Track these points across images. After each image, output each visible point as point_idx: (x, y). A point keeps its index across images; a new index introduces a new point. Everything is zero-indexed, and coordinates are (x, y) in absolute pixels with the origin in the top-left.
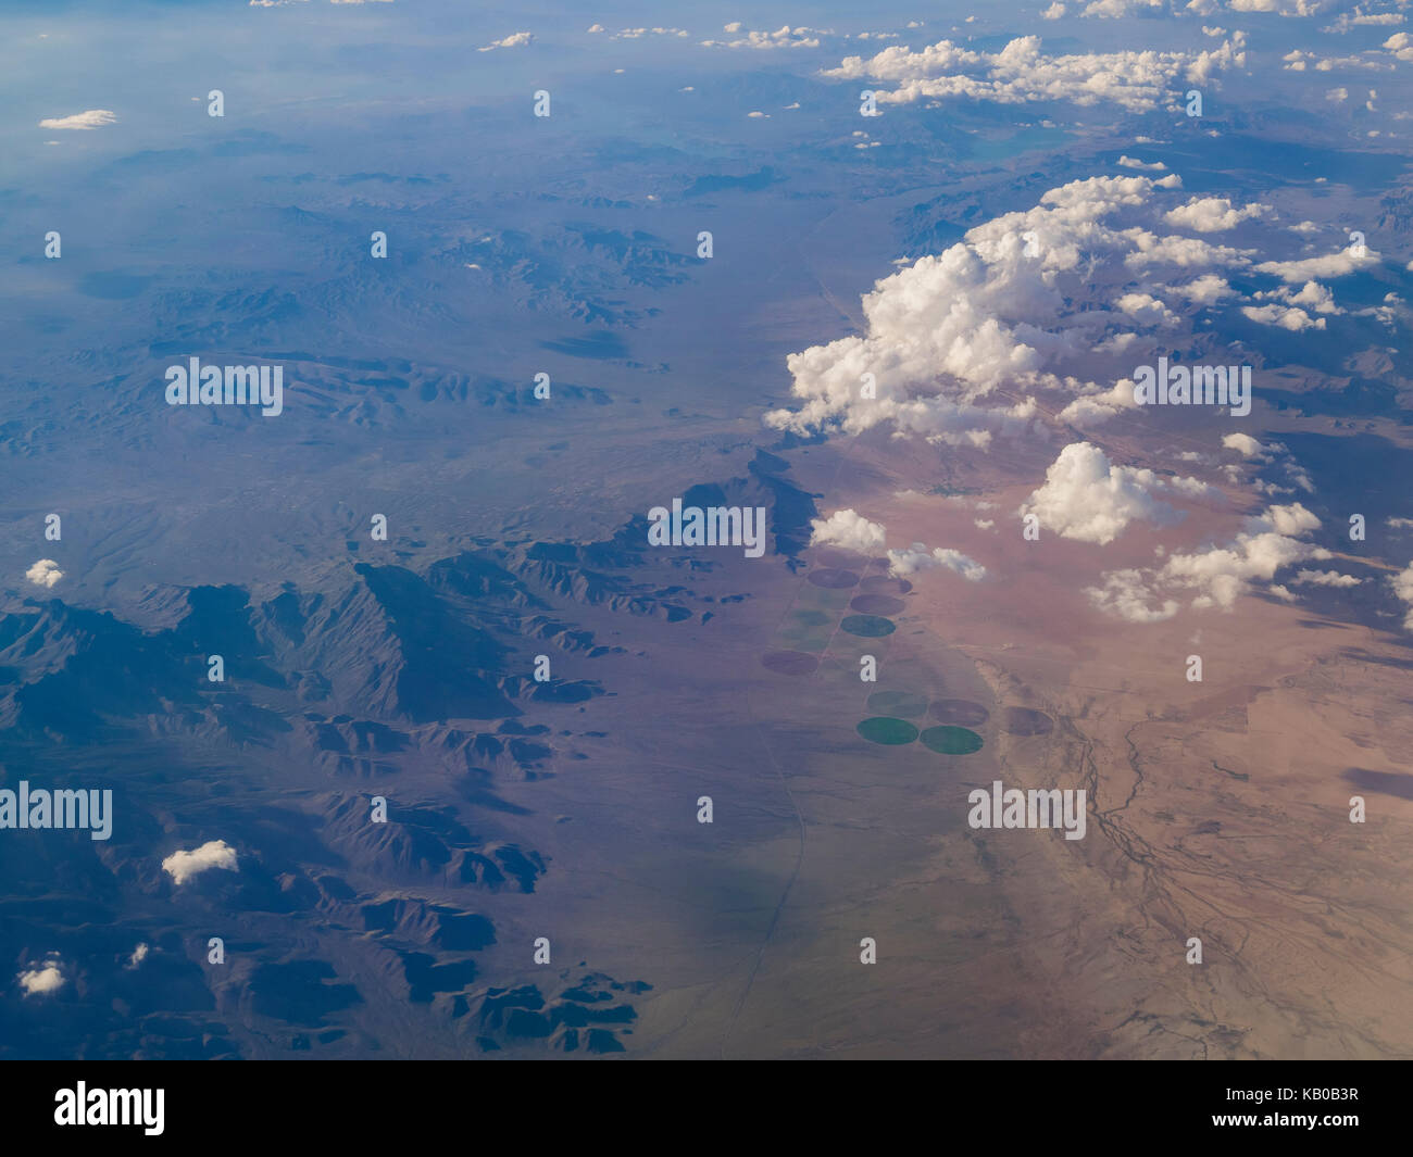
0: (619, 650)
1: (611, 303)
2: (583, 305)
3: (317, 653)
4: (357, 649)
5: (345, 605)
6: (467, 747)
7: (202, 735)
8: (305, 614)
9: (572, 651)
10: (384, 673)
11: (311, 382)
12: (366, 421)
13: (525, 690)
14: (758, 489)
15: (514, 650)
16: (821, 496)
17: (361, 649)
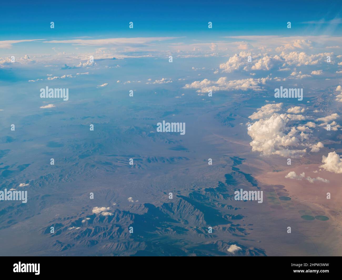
0: (239, 208)
1: (171, 139)
2: (166, 140)
3: (179, 215)
4: (188, 213)
5: (180, 204)
6: (228, 230)
7: (170, 233)
8: (171, 207)
9: (230, 209)
10: (199, 217)
11: (122, 160)
12: (140, 168)
13: (229, 218)
14: (239, 174)
15: (219, 210)
16: (251, 174)
17: (189, 213)
